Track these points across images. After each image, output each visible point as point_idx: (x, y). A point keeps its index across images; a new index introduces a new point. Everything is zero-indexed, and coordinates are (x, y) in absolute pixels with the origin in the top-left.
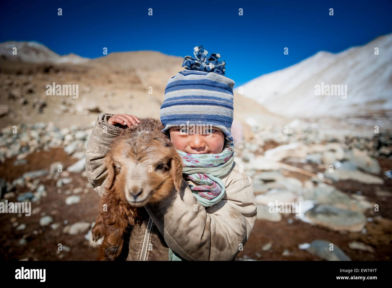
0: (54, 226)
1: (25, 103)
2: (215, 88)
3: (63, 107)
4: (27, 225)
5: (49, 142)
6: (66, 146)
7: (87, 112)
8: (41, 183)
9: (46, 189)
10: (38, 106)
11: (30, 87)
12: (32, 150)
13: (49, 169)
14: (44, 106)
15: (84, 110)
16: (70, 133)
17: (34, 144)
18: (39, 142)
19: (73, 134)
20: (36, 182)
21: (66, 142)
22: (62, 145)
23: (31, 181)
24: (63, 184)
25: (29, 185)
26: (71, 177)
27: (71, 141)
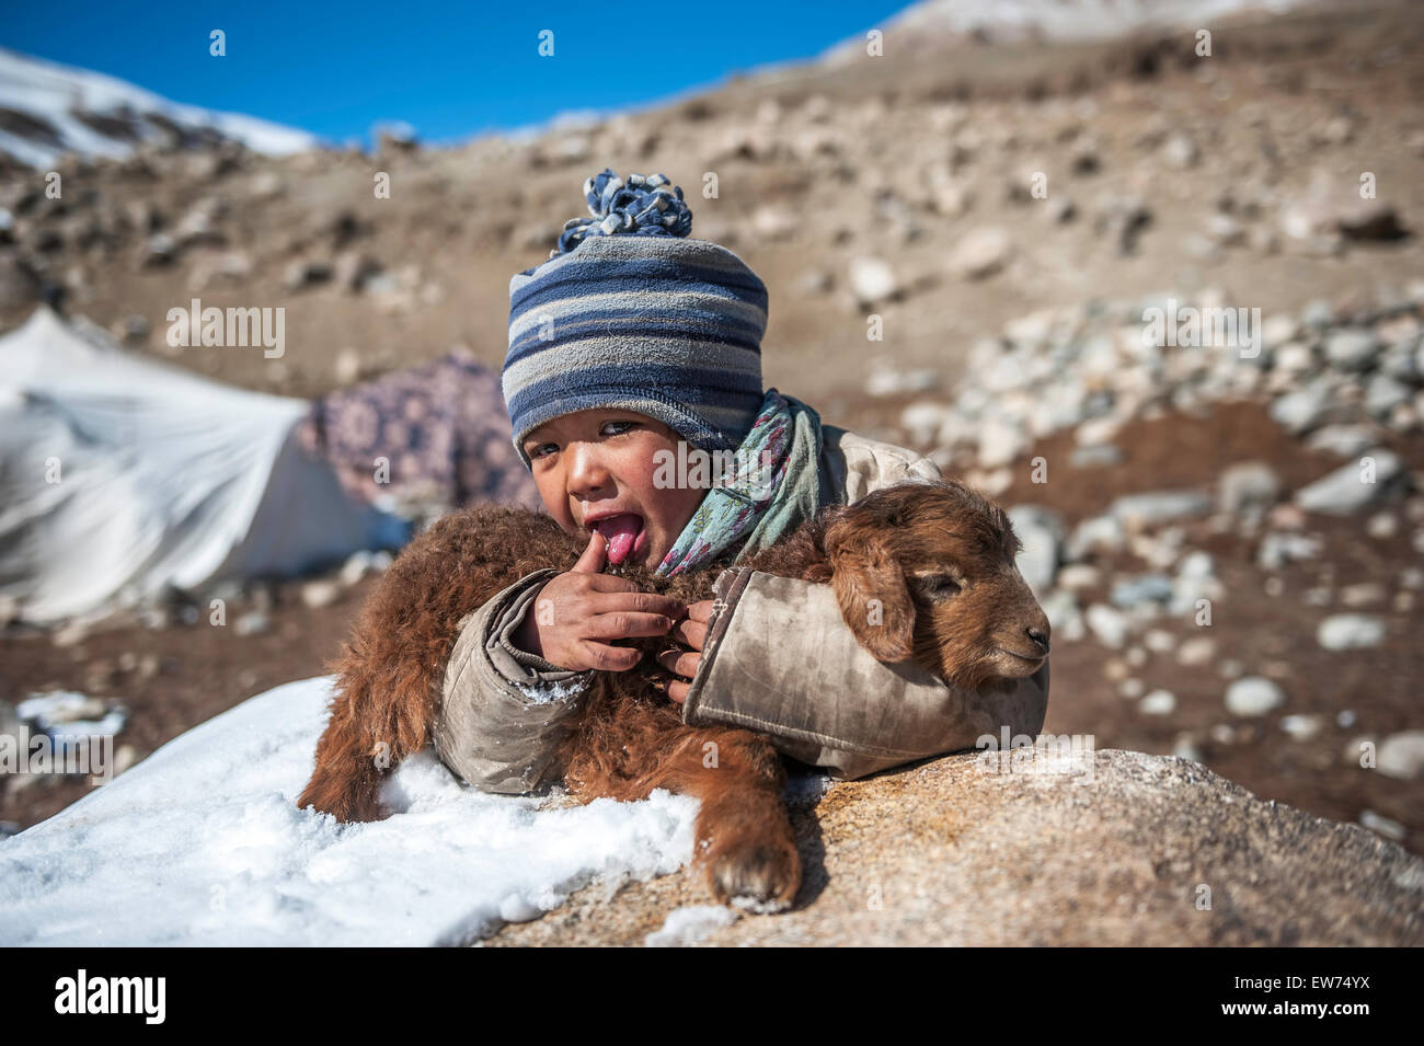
0: (1299, 726)
1: (1069, 216)
2: (604, 284)
3: (1222, 225)
4: (1182, 700)
5: (1200, 376)
6: (1280, 394)
7: (1331, 240)
8: (1190, 545)
9: (1217, 572)
10: (1117, 227)
11: (1083, 146)
12: (1127, 407)
13: (1214, 491)
14: (1140, 222)
15: (1318, 229)
16: (1298, 338)
17: (1136, 383)
18: (1157, 376)
19: (1314, 341)
20: (1172, 537)
21: (1279, 380)
22: (1258, 389)
23: (1150, 531)
24: (1288, 561)
25: (1144, 547)
26: (1318, 535)
27: (1302, 377)
